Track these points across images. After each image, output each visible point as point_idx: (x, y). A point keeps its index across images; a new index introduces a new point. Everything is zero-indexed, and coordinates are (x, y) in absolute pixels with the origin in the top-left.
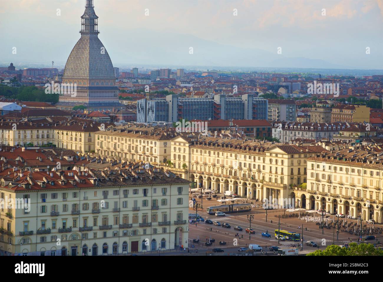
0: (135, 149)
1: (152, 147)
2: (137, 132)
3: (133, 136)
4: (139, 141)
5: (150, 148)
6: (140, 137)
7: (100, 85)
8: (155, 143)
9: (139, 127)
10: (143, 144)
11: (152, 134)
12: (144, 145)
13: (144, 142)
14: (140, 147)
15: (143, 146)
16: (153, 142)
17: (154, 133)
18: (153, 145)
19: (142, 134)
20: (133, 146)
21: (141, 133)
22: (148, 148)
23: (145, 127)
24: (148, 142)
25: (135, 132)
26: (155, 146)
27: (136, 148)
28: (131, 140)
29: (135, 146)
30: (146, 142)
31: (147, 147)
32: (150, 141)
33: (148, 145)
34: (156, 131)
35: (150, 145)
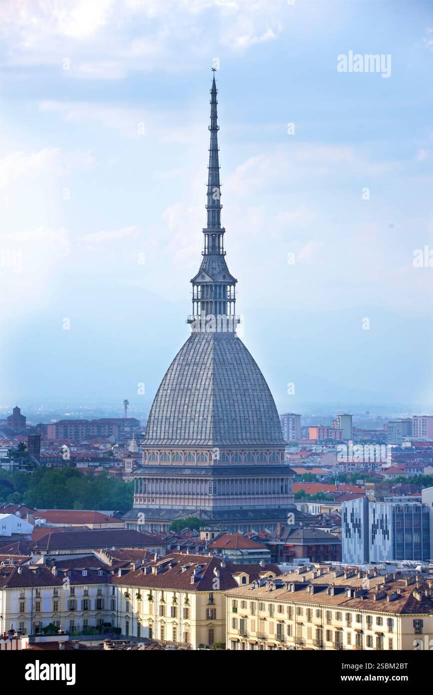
0: (334, 640)
1: (382, 634)
2: (339, 590)
3: (328, 603)
4: (344, 617)
5: (375, 637)
6: (347, 605)
7: (244, 462)
8: (390, 622)
9: (345, 576)
10: (355, 625)
11: (381, 597)
12: (359, 626)
13: (359, 620)
14: (349, 634)
15: (355, 630)
16: (385, 619)
17: (386, 595)
18: (384, 628)
19: (352, 595)
20: (328, 631)
21: (349, 593)
22: (369, 637)
23: (361, 577)
24: (369, 619)
25: (332, 591)
26: (391, 631)
27: (338, 634)
28: (324, 614)
29: (334, 630)
30: (364, 619)
31: (367, 632)
32: (374, 618)
33: (369, 628)
34: (390, 588)
35: (375, 627)
